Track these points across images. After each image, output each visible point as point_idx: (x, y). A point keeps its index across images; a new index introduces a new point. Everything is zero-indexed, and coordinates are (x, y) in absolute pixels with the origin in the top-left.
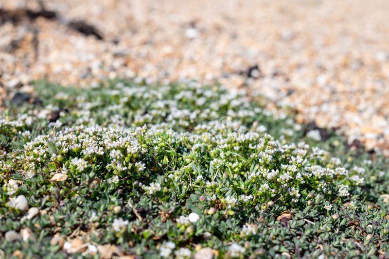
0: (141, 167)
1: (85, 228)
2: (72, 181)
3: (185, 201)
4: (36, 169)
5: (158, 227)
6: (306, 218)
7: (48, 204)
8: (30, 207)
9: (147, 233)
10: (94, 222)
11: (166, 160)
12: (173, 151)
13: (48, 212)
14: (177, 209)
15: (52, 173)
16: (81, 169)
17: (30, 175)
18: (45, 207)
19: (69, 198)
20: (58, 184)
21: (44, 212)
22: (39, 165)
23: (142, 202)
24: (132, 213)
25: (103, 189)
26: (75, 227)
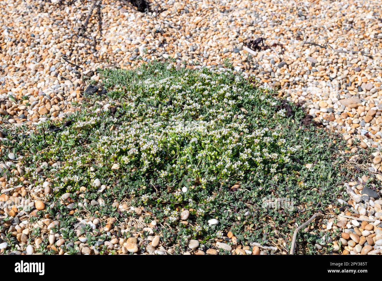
0: (158, 160)
1: (128, 197)
2: (123, 169)
3: (182, 179)
4: (104, 161)
5: (165, 196)
6: (246, 188)
7: (110, 183)
8: (102, 184)
9: (159, 200)
10: (133, 194)
11: (173, 152)
12: (178, 146)
13: (110, 187)
14: (176, 185)
15: (112, 164)
16: (126, 163)
17: (101, 165)
18: (109, 184)
19: (121, 179)
20: (115, 171)
21: (108, 187)
22: (106, 158)
23: (158, 181)
24: (153, 188)
25: (138, 173)
26: (124, 196)
